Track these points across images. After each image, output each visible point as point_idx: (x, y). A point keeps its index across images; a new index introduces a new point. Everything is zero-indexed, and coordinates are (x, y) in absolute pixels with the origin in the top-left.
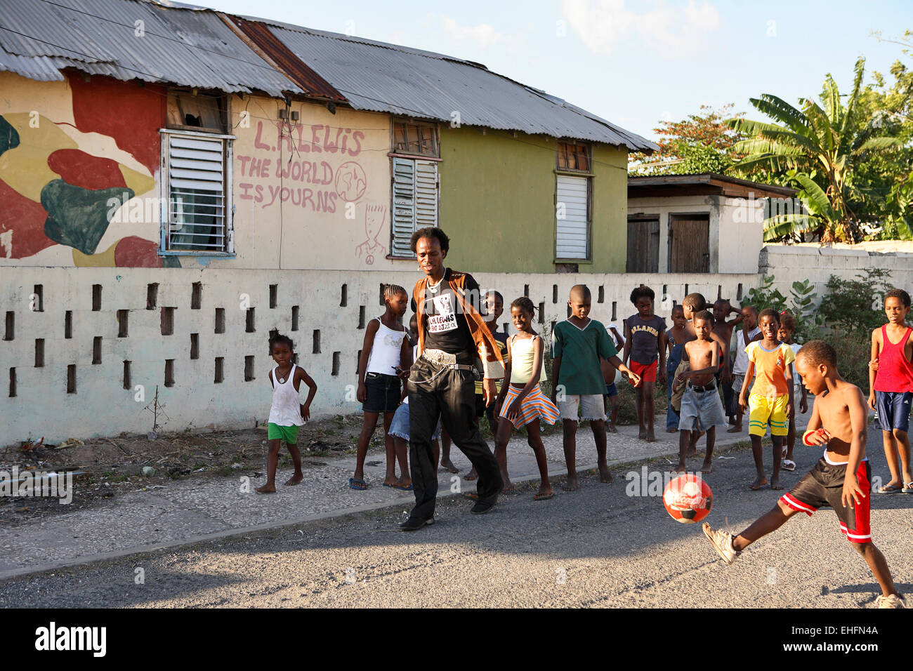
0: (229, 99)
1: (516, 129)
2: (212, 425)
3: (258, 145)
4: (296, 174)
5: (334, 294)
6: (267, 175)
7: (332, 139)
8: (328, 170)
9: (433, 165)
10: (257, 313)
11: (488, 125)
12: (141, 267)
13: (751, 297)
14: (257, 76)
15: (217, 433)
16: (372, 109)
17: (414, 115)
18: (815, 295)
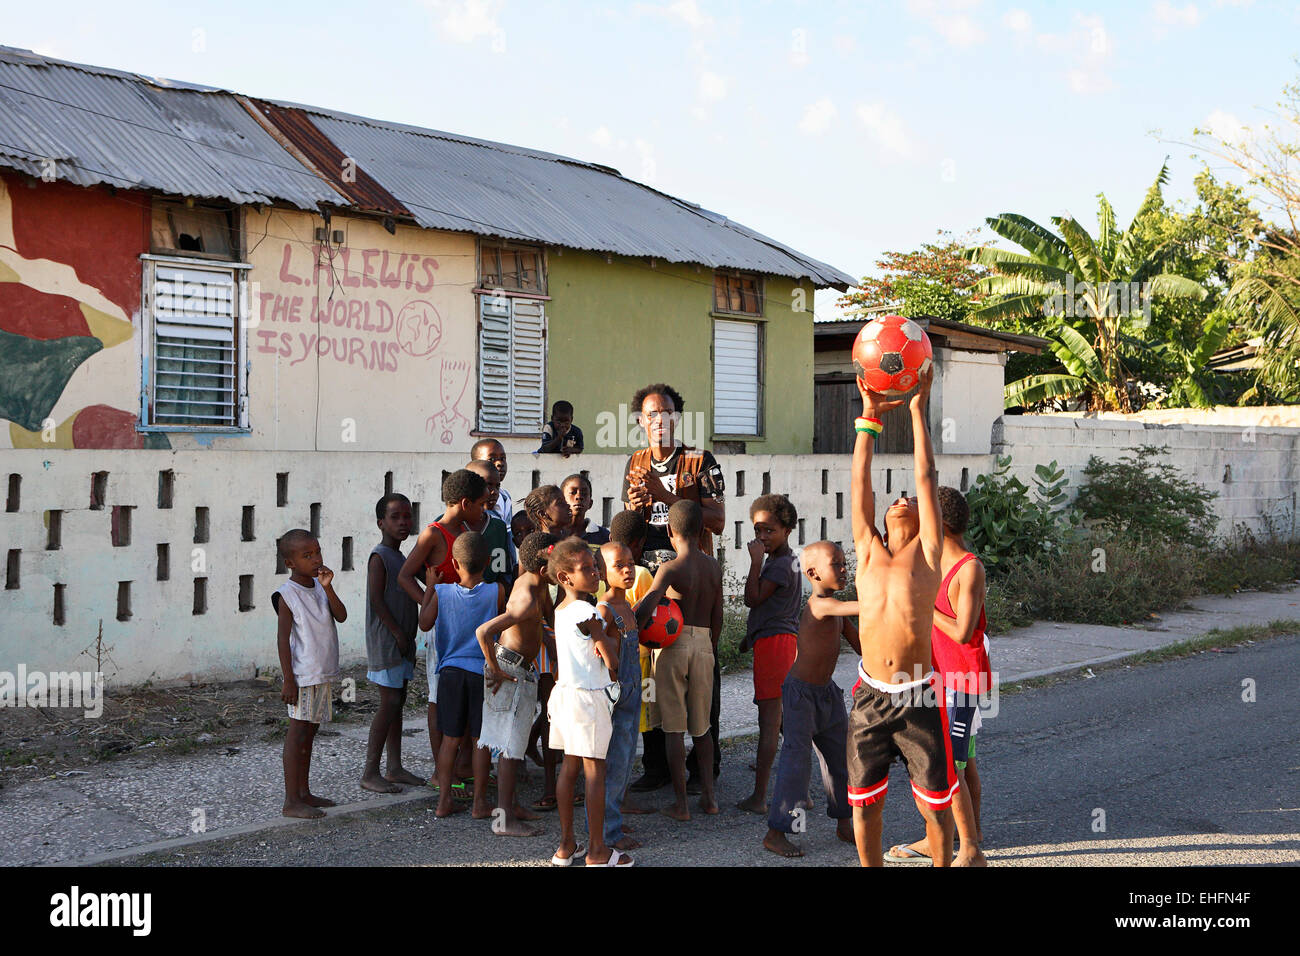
0: (242, 213)
1: (654, 255)
2: (190, 675)
3: (285, 276)
4: (340, 316)
5: (374, 487)
6: (298, 319)
7: (393, 268)
8: (386, 313)
9: (537, 305)
10: (257, 514)
11: (614, 250)
12: (112, 449)
13: (980, 486)
14: (282, 180)
15: (196, 687)
16: (446, 228)
17: (507, 235)
18: (1066, 482)
